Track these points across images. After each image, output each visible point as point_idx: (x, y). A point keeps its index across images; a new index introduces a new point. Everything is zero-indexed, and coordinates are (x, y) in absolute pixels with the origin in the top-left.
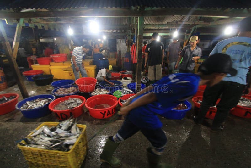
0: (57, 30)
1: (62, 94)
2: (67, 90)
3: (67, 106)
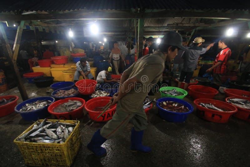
0: (58, 33)
1: (62, 96)
2: (66, 92)
3: (67, 108)
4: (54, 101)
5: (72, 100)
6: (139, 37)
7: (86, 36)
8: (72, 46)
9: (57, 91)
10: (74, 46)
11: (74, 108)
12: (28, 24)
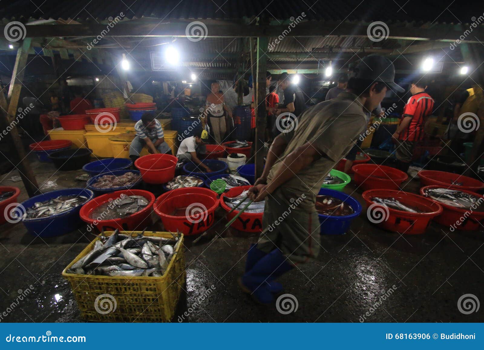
0: (100, 62)
1: (108, 187)
2: (117, 179)
3: (118, 210)
4: (91, 197)
5: (129, 194)
6: (259, 73)
7: (155, 68)
8: (127, 88)
9: (97, 178)
10: (132, 88)
11: (133, 211)
12: (38, 45)
